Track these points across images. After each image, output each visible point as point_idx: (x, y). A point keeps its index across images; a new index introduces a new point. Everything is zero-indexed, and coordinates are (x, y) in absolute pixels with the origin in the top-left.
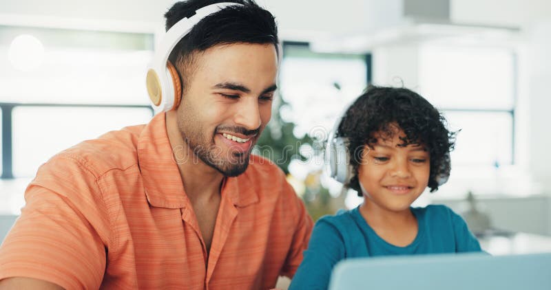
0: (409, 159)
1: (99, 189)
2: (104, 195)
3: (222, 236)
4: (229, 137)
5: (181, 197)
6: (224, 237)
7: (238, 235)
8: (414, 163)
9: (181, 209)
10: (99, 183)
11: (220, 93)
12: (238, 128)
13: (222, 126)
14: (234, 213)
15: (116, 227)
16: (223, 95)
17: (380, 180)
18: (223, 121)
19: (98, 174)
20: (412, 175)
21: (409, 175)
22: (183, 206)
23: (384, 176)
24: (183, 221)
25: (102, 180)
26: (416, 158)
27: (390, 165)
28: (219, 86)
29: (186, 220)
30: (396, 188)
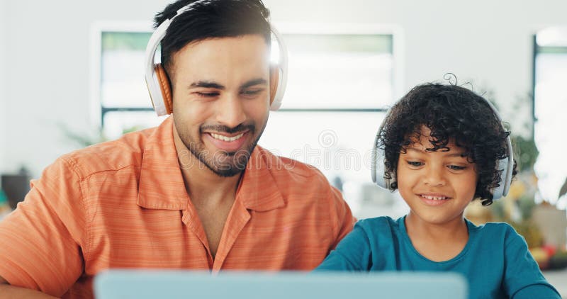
0: (445, 165)
1: (80, 190)
2: (84, 196)
3: (229, 240)
4: (216, 136)
5: (182, 199)
6: (231, 241)
7: (250, 240)
8: (452, 170)
9: (181, 211)
10: (81, 184)
11: (197, 93)
12: (220, 126)
13: (205, 125)
14: (246, 217)
15: (91, 228)
16: (199, 93)
17: (413, 187)
18: (204, 120)
19: (82, 175)
20: (448, 183)
21: (443, 183)
22: (183, 207)
23: (417, 183)
24: (183, 223)
25: (85, 181)
26: (454, 164)
27: (423, 171)
28: (193, 85)
29: (185, 222)
30: (430, 198)
